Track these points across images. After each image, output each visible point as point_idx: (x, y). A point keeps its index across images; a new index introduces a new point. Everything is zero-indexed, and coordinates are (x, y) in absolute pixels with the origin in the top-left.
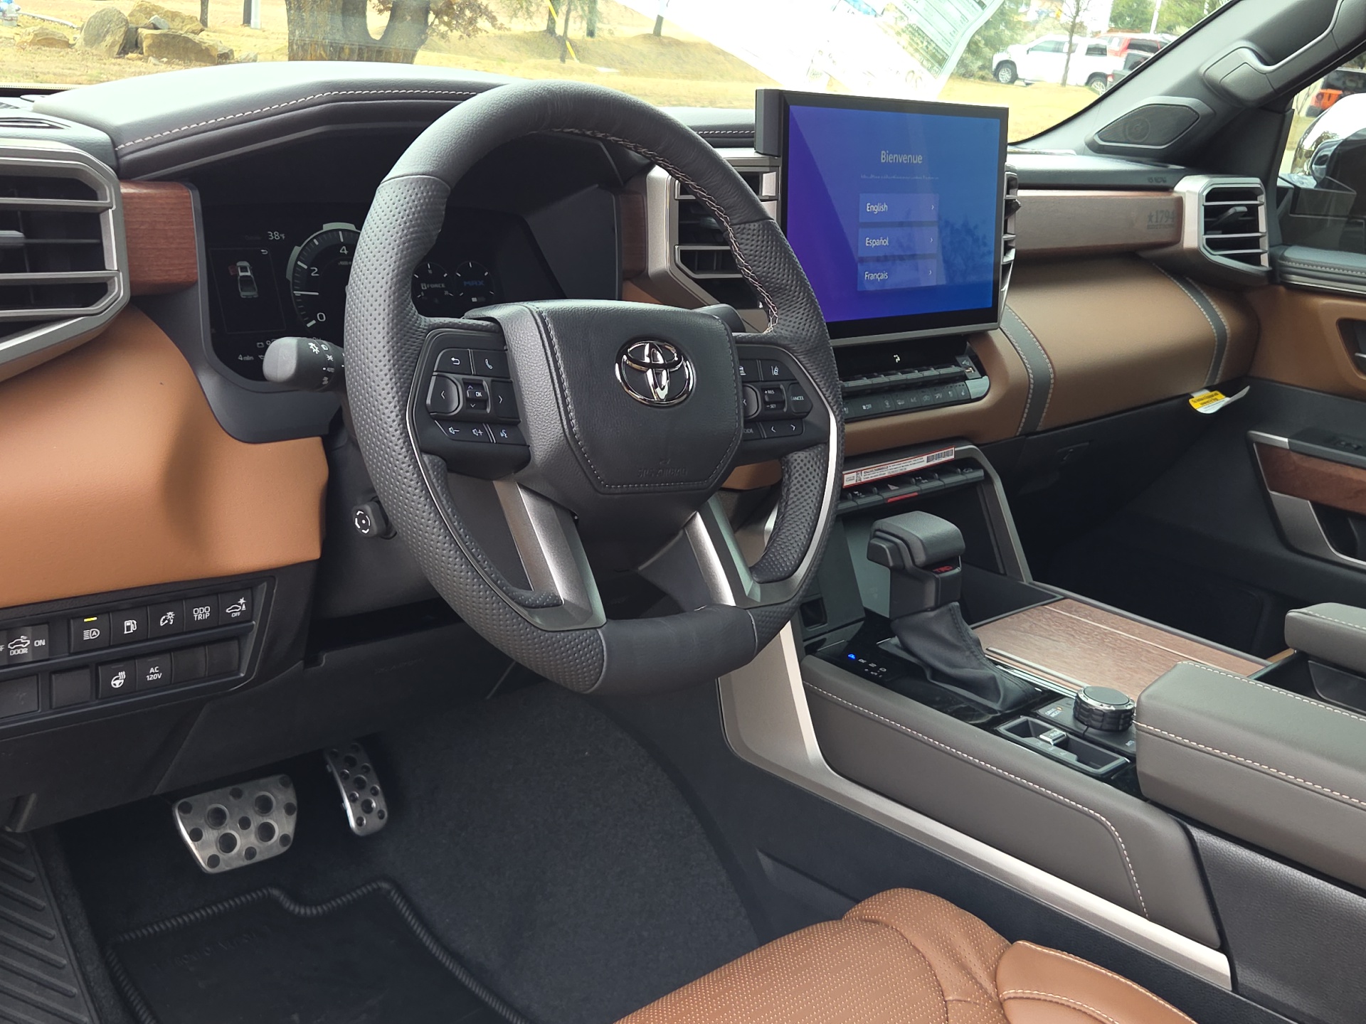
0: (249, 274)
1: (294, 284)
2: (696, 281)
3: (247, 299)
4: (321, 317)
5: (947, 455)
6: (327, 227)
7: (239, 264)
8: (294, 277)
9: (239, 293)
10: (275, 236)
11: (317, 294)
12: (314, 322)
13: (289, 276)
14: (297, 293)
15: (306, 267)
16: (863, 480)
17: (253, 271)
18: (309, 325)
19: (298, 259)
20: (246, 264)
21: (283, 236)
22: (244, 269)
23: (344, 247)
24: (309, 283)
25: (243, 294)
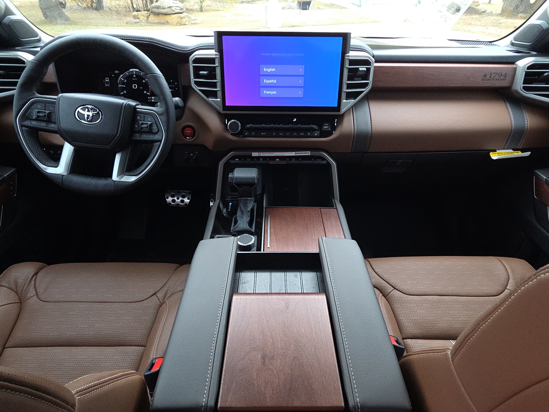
0: (108, 81)
1: (119, 83)
2: (199, 90)
3: (107, 86)
4: (125, 92)
5: (308, 153)
6: (131, 70)
7: (106, 78)
8: (120, 82)
9: (105, 85)
10: (117, 72)
11: (125, 86)
12: (123, 93)
13: (118, 82)
14: (120, 86)
15: (123, 80)
16: (261, 155)
17: (109, 80)
18: (121, 94)
19: (122, 78)
20: (108, 78)
21: (119, 72)
22: (107, 79)
23: (135, 75)
24: (123, 83)
25: (106, 85)
